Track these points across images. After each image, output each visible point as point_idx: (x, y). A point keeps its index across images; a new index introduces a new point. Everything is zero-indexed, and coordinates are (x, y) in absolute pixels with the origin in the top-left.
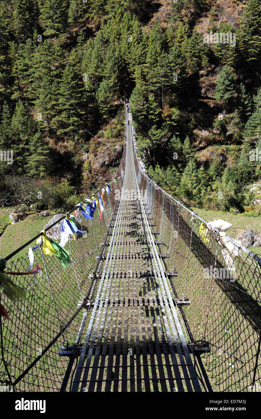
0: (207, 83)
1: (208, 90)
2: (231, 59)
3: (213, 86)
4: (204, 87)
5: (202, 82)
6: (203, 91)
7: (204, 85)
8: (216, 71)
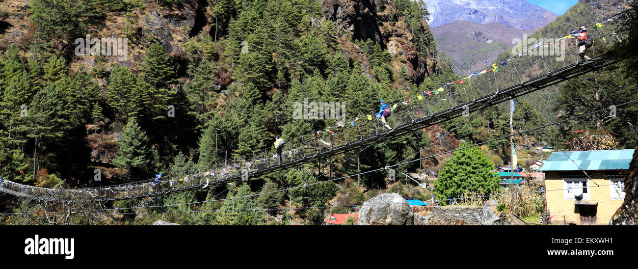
0: (100, 142)
1: (103, 153)
2: (133, 113)
3: (111, 148)
4: (95, 149)
5: (92, 141)
6: (94, 153)
7: (96, 145)
8: (111, 127)
